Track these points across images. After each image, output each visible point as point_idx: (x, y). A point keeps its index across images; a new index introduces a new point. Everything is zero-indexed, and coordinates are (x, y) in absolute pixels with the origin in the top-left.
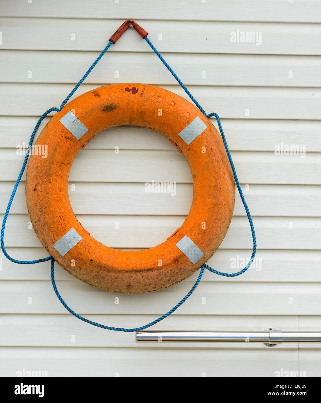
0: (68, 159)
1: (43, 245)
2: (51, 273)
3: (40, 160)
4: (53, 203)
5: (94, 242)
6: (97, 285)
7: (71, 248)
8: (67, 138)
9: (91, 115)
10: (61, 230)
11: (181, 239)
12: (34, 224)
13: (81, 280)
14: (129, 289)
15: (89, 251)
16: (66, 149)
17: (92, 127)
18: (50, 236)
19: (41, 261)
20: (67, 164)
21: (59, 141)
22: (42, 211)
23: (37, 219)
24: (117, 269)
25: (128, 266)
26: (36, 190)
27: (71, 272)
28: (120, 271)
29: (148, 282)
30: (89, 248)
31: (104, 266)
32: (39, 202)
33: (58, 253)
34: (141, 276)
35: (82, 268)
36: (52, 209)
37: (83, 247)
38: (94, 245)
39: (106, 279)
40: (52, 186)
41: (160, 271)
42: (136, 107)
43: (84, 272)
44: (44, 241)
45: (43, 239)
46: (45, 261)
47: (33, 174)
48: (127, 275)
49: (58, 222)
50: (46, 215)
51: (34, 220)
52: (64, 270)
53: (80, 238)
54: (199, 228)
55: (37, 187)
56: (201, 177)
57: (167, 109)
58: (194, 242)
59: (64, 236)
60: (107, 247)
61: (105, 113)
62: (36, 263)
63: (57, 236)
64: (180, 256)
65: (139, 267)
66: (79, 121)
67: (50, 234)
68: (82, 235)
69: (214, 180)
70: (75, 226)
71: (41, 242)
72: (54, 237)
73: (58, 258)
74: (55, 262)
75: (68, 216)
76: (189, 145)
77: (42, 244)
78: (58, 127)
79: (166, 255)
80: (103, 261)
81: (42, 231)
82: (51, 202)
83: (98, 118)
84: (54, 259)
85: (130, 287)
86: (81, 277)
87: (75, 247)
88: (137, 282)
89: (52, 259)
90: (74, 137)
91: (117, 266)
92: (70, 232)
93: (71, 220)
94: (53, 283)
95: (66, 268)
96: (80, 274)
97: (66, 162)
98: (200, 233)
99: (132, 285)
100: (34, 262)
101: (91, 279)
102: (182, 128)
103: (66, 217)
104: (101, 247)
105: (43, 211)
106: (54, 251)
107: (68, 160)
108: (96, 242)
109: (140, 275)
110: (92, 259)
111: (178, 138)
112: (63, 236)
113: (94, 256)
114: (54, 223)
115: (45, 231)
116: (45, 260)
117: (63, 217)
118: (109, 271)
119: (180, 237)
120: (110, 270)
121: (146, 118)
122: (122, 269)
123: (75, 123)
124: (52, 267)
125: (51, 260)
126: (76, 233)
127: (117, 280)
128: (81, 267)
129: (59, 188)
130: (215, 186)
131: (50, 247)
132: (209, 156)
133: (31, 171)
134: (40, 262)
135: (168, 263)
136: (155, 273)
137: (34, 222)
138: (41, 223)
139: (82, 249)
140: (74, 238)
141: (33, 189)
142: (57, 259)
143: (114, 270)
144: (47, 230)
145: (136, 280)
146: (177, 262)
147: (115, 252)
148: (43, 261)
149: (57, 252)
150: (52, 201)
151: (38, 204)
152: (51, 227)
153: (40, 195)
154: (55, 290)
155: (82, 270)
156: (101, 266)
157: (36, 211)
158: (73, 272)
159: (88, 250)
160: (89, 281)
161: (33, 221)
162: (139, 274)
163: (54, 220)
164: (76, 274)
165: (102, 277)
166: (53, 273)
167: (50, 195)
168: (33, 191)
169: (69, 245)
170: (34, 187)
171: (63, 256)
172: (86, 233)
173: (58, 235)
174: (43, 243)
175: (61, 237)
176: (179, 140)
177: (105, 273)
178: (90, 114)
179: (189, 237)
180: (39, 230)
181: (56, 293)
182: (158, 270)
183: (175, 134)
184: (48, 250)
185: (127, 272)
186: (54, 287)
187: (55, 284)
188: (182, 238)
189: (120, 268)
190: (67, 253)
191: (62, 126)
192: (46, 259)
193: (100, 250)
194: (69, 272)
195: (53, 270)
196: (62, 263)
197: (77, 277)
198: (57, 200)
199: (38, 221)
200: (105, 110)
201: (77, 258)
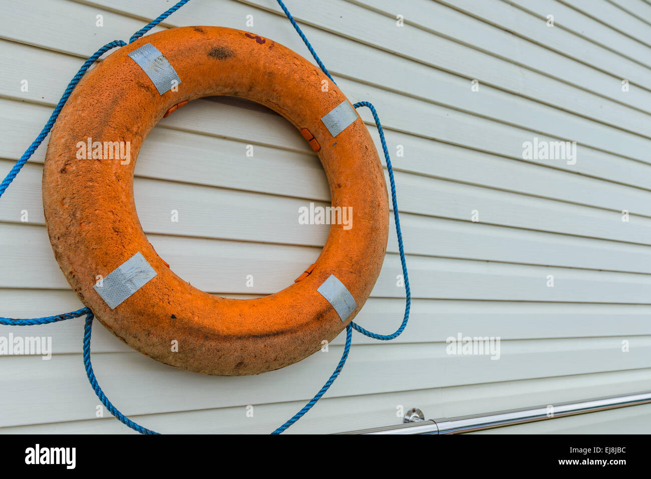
0: (139, 125)
1: (72, 286)
2: (84, 342)
3: (80, 116)
4: (101, 200)
5: (179, 282)
6: (178, 365)
7: (133, 291)
8: (141, 86)
9: (188, 57)
10: (113, 256)
11: (324, 281)
12: (55, 241)
13: (146, 354)
14: (239, 369)
15: (170, 299)
16: (137, 105)
17: (188, 79)
18: (88, 267)
19: (62, 318)
20: (136, 133)
21: (125, 87)
22: (74, 214)
23: (63, 230)
24: (221, 333)
25: (241, 328)
26: (66, 173)
27: (127, 340)
28: (227, 338)
29: (273, 356)
30: (169, 294)
31: (197, 327)
32: (69, 196)
33: (104, 301)
34: (263, 346)
35: (152, 332)
36: (97, 212)
37: (157, 290)
38: (179, 288)
39: (199, 352)
40: (101, 167)
41: (294, 335)
42: (262, 62)
43: (155, 340)
44: (74, 276)
45: (71, 273)
46: (72, 318)
47: (63, 140)
48: (238, 344)
49: (110, 239)
50: (83, 224)
51: (55, 232)
52: (114, 336)
53: (153, 274)
54: (351, 264)
55: (67, 167)
56: (351, 186)
57: (308, 77)
58: (346, 286)
59: (120, 267)
60: (202, 292)
61: (212, 60)
62: (49, 322)
63: (105, 268)
64: (325, 309)
65: (260, 328)
66: (165, 61)
67: (89, 263)
68: (157, 268)
69: (370, 192)
70: (144, 249)
71: (67, 278)
72: (96, 269)
73: (102, 312)
74: (95, 321)
75: (130, 230)
76: (336, 137)
77: (70, 283)
78: (124, 64)
79: (303, 306)
80: (196, 318)
81: (72, 255)
82: (96, 198)
83: (200, 64)
84: (92, 313)
85: (243, 365)
86: (148, 350)
87: (142, 291)
88: (256, 356)
89: (89, 314)
90: (155, 86)
91: (221, 327)
92: (133, 260)
93: (136, 237)
94: (85, 363)
95: (117, 332)
96: (148, 345)
97: (135, 129)
98: (353, 271)
99: (246, 361)
100: (47, 321)
101: (169, 353)
102: (327, 111)
103: (126, 231)
104: (191, 292)
105: (77, 215)
106: (95, 297)
107: (139, 127)
108: (181, 283)
109: (260, 344)
110: (175, 314)
111: (320, 124)
112: (117, 267)
113: (179, 308)
114: (100, 240)
115: (79, 255)
116: (73, 315)
117: (121, 231)
118: (206, 337)
119: (323, 278)
120: (208, 335)
121: (276, 85)
122: (230, 333)
123: (158, 63)
124: (88, 331)
125: (85, 316)
126: (145, 263)
127: (220, 353)
128: (150, 329)
129: (117, 174)
130: (372, 202)
131: (86, 290)
132: (363, 156)
133: (58, 135)
134: (59, 320)
135: (307, 320)
136: (286, 339)
137: (55, 237)
138: (71, 240)
139: (156, 294)
140: (141, 272)
141: (59, 169)
142: (98, 315)
143: (217, 335)
144: (82, 255)
145: (254, 353)
146: (321, 319)
147: (216, 301)
148: (68, 319)
149: (101, 299)
150: (100, 196)
151: (67, 200)
152: (93, 249)
153: (74, 181)
154: (89, 376)
155: (151, 336)
156: (191, 328)
157: (62, 215)
158: (131, 340)
159: (166, 297)
160: (165, 357)
161: (53, 235)
162: (260, 341)
163: (100, 234)
164: (138, 344)
165: (192, 350)
166: (89, 342)
167: (96, 184)
168: (60, 174)
169: (129, 285)
170: (62, 167)
171: (113, 308)
172: (163, 264)
173: (105, 266)
174: (72, 281)
175: (114, 269)
176: (321, 129)
177: (198, 342)
178: (187, 54)
179: (339, 278)
180: (63, 254)
181: (91, 382)
182: (292, 333)
183: (316, 119)
184: (81, 296)
185: (240, 338)
186: (87, 370)
187: (90, 363)
188: (326, 278)
189: (226, 332)
190: (124, 302)
191: (133, 63)
192: (75, 314)
193: (189, 296)
194: (124, 340)
195: (90, 335)
196: (111, 322)
197: (139, 349)
198: (110, 196)
199: (64, 235)
200: (214, 55)
201: (144, 313)
